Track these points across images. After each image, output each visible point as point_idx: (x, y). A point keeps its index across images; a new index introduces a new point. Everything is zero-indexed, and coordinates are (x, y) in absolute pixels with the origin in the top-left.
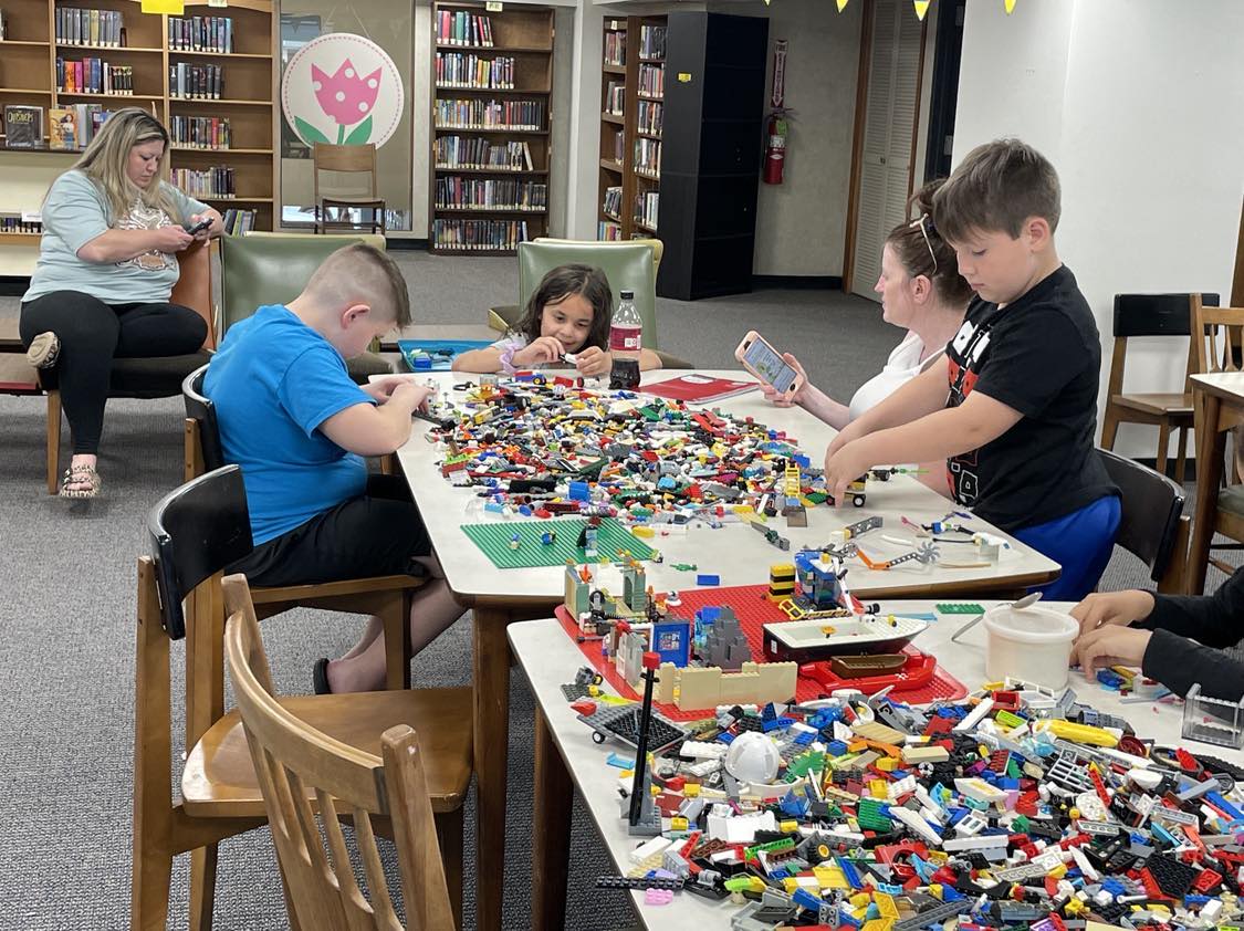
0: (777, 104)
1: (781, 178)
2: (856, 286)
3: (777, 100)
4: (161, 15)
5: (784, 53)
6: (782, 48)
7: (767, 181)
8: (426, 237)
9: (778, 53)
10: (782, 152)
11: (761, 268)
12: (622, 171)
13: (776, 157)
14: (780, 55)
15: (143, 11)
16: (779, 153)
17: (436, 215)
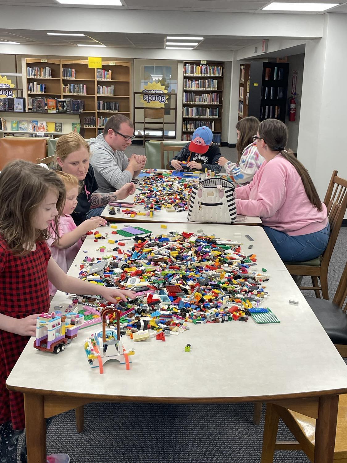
0: (294, 93)
1: (295, 119)
3: (294, 92)
4: (94, 69)
5: (296, 75)
6: (296, 73)
7: (290, 120)
9: (294, 75)
10: (295, 110)
13: (292, 112)
14: (295, 76)
15: (89, 67)
16: (293, 110)
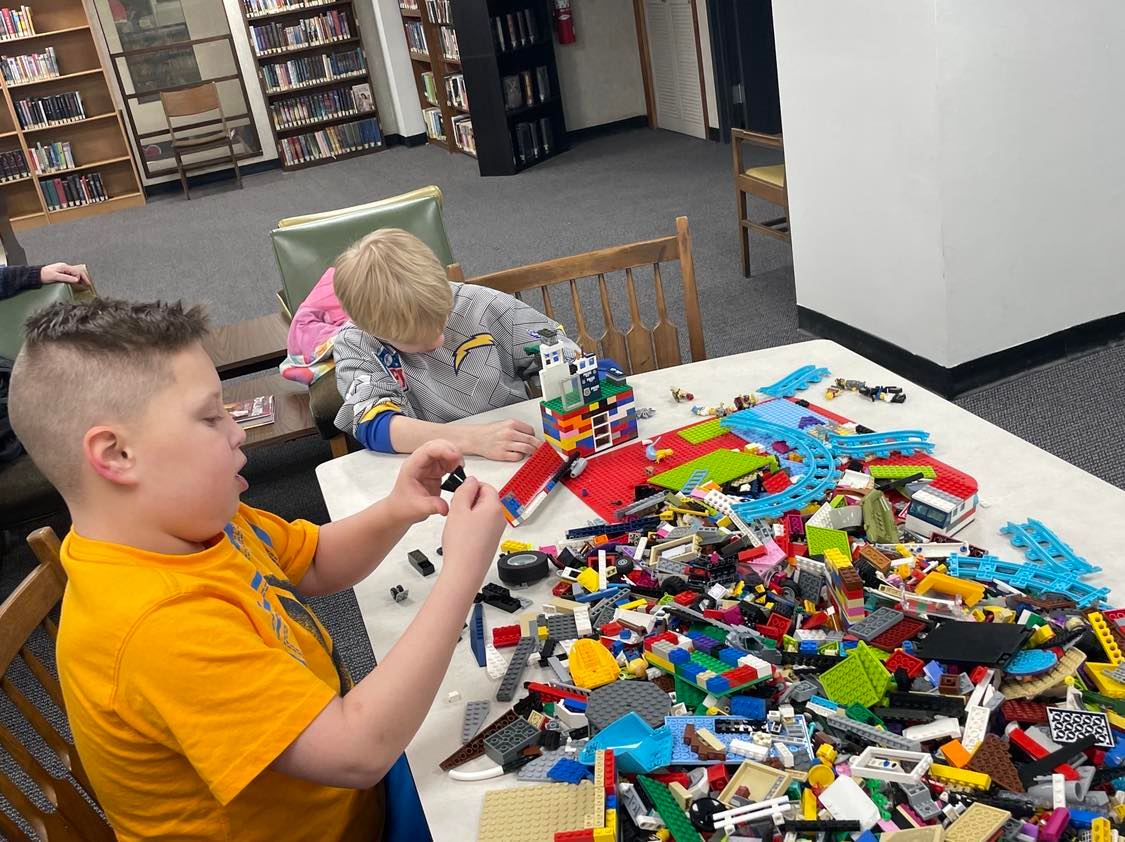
1: (574, 37)
2: (663, 120)
7: (562, 42)
8: (277, 157)
10: (568, 12)
11: (573, 124)
12: (429, 61)
13: (564, 18)
16: (566, 13)
17: (279, 136)
